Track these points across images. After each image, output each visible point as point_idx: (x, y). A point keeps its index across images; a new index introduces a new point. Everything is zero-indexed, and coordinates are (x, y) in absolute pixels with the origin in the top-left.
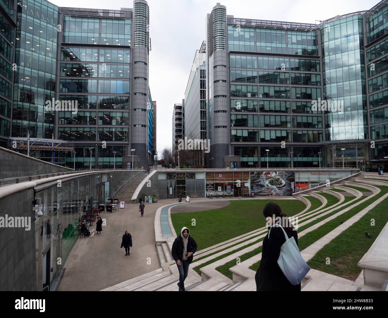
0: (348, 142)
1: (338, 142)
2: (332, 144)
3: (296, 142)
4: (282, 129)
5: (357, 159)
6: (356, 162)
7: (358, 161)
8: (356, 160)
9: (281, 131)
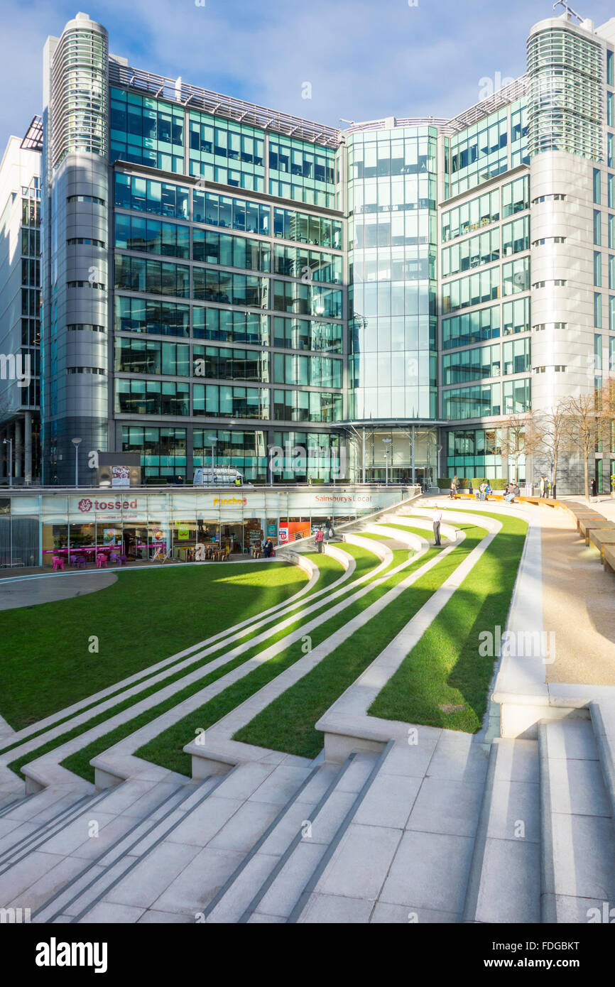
0: (396, 424)
1: (375, 422)
2: (362, 428)
3: (281, 419)
4: (249, 384)
5: (413, 465)
6: (411, 469)
7: (416, 468)
8: (411, 465)
9: (246, 391)
